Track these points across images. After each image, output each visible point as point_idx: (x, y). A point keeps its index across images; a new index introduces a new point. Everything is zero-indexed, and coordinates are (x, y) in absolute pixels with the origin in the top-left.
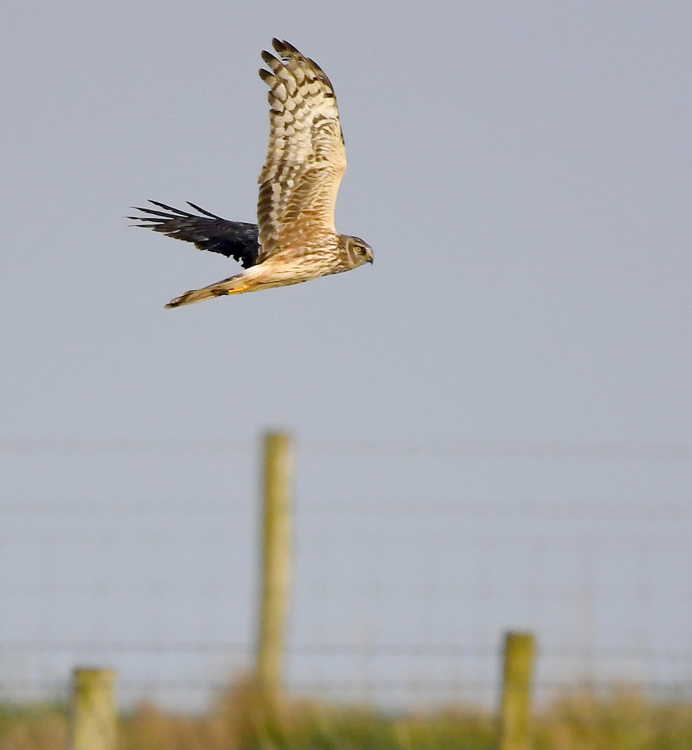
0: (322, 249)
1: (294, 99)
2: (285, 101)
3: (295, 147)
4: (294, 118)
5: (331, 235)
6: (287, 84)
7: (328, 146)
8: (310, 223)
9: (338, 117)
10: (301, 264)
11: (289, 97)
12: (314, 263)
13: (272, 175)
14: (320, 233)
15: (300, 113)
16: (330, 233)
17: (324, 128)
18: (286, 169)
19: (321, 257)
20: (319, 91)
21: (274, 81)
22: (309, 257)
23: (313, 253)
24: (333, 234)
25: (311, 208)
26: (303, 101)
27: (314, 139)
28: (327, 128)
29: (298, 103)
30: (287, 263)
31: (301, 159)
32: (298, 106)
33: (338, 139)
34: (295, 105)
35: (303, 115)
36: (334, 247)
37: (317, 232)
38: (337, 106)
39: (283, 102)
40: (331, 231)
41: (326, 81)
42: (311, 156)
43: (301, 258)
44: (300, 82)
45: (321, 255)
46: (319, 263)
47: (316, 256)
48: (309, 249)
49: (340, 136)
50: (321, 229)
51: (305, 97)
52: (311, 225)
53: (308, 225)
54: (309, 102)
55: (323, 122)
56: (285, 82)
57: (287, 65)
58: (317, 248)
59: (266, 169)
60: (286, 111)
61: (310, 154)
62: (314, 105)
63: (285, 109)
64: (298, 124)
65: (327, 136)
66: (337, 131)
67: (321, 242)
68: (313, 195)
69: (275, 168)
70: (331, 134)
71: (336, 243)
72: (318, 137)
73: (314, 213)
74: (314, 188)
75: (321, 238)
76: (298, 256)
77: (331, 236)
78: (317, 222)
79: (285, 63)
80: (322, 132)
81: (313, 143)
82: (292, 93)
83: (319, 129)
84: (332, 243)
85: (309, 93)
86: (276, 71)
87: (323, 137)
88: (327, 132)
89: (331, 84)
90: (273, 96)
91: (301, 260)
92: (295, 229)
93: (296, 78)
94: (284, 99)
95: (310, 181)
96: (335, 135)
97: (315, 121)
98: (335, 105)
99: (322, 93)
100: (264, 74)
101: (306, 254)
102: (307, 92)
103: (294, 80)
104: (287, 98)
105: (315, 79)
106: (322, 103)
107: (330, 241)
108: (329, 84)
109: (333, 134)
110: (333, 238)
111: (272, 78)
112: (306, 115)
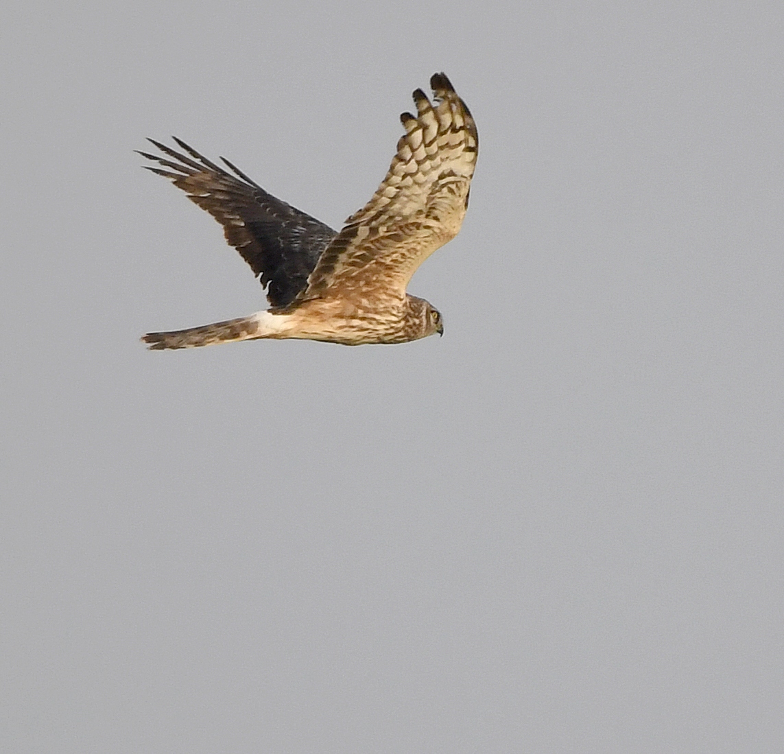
0: (377, 317)
1: (427, 148)
2: (416, 149)
3: (405, 199)
4: (418, 169)
5: (397, 300)
6: (427, 131)
7: (446, 206)
8: (377, 278)
9: (471, 176)
10: (341, 327)
11: (423, 146)
12: (358, 331)
13: (365, 219)
14: (385, 293)
15: (428, 164)
16: (397, 297)
17: (450, 186)
18: (384, 217)
19: (371, 326)
20: (460, 144)
21: (414, 124)
22: (356, 322)
23: (363, 319)
24: (401, 300)
25: (388, 261)
26: (437, 152)
27: (432, 196)
28: (453, 187)
29: (430, 153)
30: (323, 321)
31: (406, 212)
32: (430, 157)
33: (461, 201)
34: (425, 155)
35: (430, 167)
36: (394, 319)
37: (381, 291)
38: (475, 163)
39: (413, 150)
40: (400, 295)
41: (473, 132)
42: (420, 212)
43: (344, 320)
44: (442, 130)
45: (371, 323)
46: (365, 333)
47: (365, 324)
48: (360, 312)
49: (465, 198)
50: (387, 289)
51: (441, 148)
52: (377, 281)
53: (374, 279)
54: (443, 154)
55: (451, 179)
56: (425, 128)
57: (436, 107)
58: (371, 313)
59: (362, 213)
60: (413, 161)
61: (420, 209)
62: (447, 158)
63: (412, 157)
64: (420, 177)
65: (449, 195)
66: (464, 192)
67: (382, 306)
68: (400, 248)
69: (373, 213)
70: (455, 194)
71: (400, 315)
72: (438, 195)
73: (389, 268)
74: (406, 242)
75: (383, 302)
76: (340, 316)
77: (396, 302)
78: (387, 279)
79: (435, 104)
80: (445, 190)
81: (429, 199)
82: (427, 141)
83: (443, 186)
84: (395, 312)
85: (447, 144)
86: (420, 114)
87: (443, 195)
88: (451, 191)
89: (477, 136)
90: (405, 141)
91: (343, 322)
92: (357, 279)
93: (440, 125)
94: (415, 147)
95: (406, 234)
96: (460, 196)
97: (441, 177)
98: (474, 162)
99: (463, 146)
100: (406, 117)
101: (353, 317)
102: (446, 143)
103: (437, 126)
104: (420, 146)
105: (461, 128)
106: (458, 158)
107: (393, 308)
108: (475, 136)
109: (457, 194)
110: (398, 307)
111: (413, 121)
112: (433, 168)
